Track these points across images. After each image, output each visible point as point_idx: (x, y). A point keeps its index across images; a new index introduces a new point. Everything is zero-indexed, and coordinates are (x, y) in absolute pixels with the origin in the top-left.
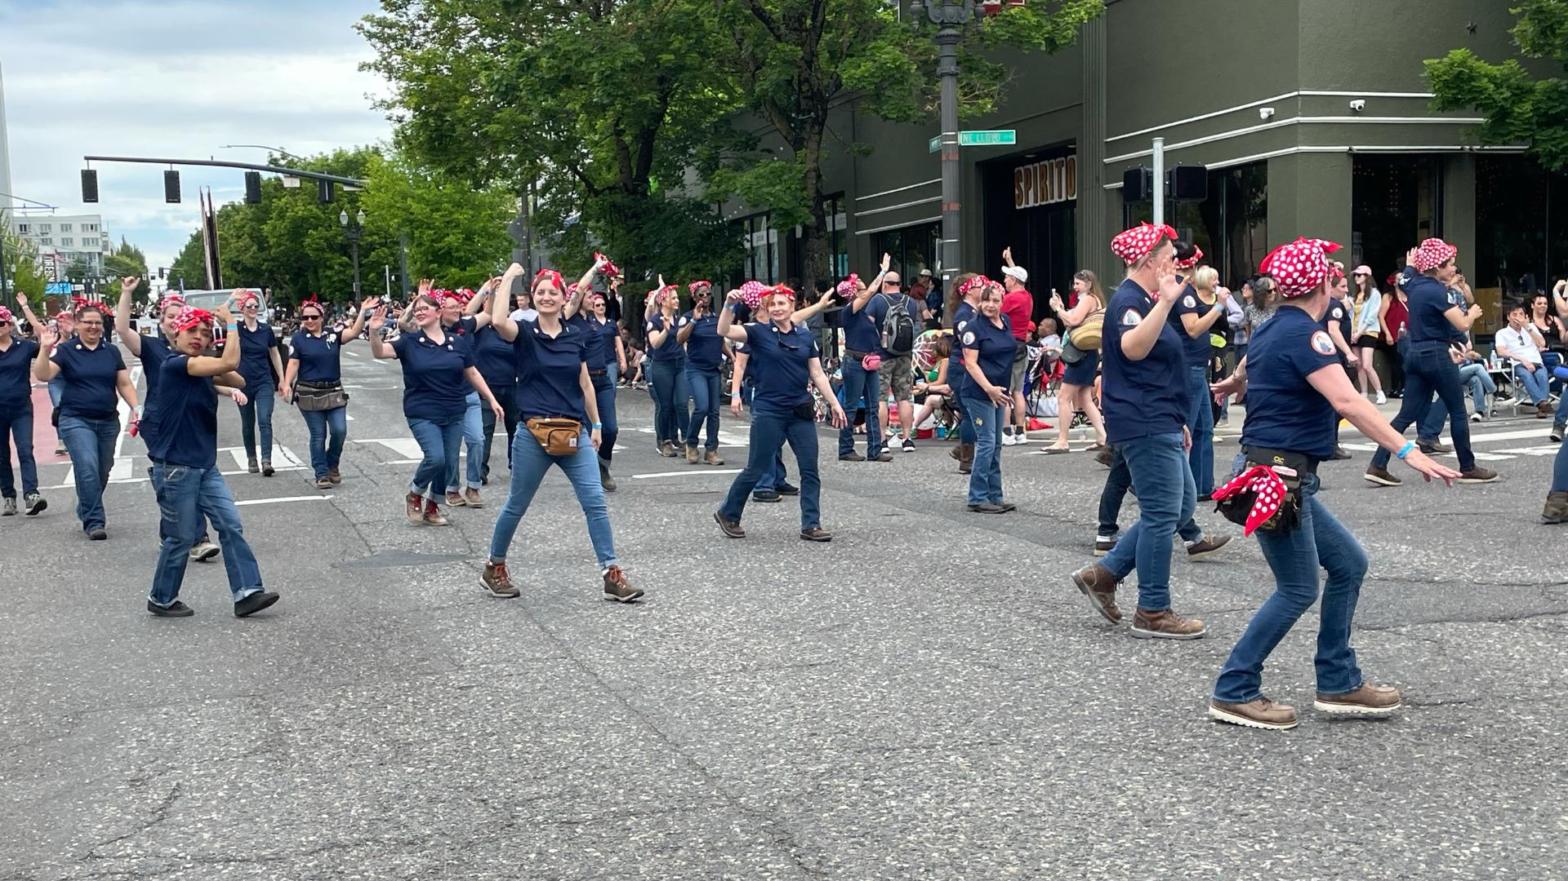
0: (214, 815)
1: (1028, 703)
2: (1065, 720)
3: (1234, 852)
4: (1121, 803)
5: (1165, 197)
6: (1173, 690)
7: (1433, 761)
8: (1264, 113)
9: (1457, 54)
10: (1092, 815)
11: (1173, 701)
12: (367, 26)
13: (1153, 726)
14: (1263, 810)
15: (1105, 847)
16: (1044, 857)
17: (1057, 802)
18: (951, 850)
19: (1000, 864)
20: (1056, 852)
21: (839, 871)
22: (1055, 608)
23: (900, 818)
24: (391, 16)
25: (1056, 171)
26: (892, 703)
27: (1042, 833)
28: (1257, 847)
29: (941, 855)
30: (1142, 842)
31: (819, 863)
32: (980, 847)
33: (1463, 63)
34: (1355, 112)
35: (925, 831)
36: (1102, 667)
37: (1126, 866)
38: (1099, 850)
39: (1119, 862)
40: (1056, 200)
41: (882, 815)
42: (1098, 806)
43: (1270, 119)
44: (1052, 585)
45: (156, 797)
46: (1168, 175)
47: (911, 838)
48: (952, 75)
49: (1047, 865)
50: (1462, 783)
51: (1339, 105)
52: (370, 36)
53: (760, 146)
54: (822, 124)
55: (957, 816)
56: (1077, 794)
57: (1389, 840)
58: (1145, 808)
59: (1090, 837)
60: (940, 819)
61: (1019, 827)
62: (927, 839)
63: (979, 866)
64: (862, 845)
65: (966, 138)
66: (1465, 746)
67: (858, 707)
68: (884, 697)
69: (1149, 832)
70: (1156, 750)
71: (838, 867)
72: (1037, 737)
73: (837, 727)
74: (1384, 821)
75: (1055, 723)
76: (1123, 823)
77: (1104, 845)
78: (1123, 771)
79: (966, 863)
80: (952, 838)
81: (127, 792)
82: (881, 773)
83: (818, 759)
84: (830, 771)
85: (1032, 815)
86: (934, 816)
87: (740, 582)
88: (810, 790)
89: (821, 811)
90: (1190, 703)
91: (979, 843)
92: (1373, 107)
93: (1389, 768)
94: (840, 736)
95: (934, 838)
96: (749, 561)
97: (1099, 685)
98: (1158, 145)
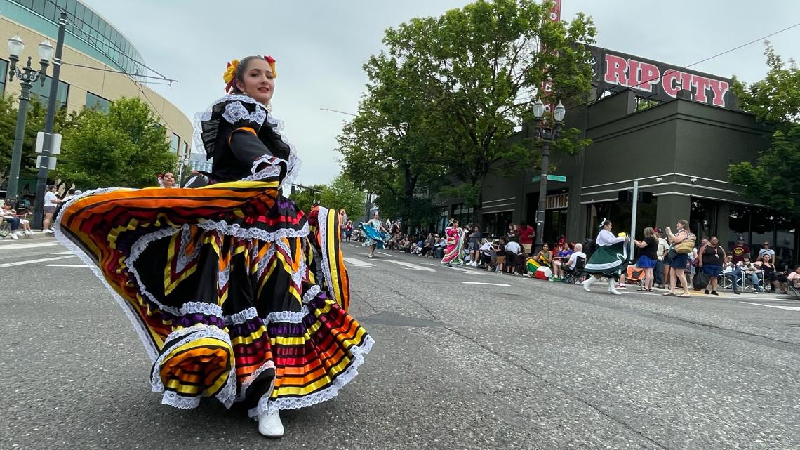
8: (658, 180)
9: (744, 164)
12: (338, 138)
24: (345, 137)
25: (555, 199)
33: (747, 167)
34: (693, 183)
40: (555, 207)
43: (660, 182)
48: (547, 155)
51: (687, 180)
52: (339, 141)
53: (452, 184)
54: (486, 173)
65: (550, 177)
92: (699, 182)
98: (636, 183)
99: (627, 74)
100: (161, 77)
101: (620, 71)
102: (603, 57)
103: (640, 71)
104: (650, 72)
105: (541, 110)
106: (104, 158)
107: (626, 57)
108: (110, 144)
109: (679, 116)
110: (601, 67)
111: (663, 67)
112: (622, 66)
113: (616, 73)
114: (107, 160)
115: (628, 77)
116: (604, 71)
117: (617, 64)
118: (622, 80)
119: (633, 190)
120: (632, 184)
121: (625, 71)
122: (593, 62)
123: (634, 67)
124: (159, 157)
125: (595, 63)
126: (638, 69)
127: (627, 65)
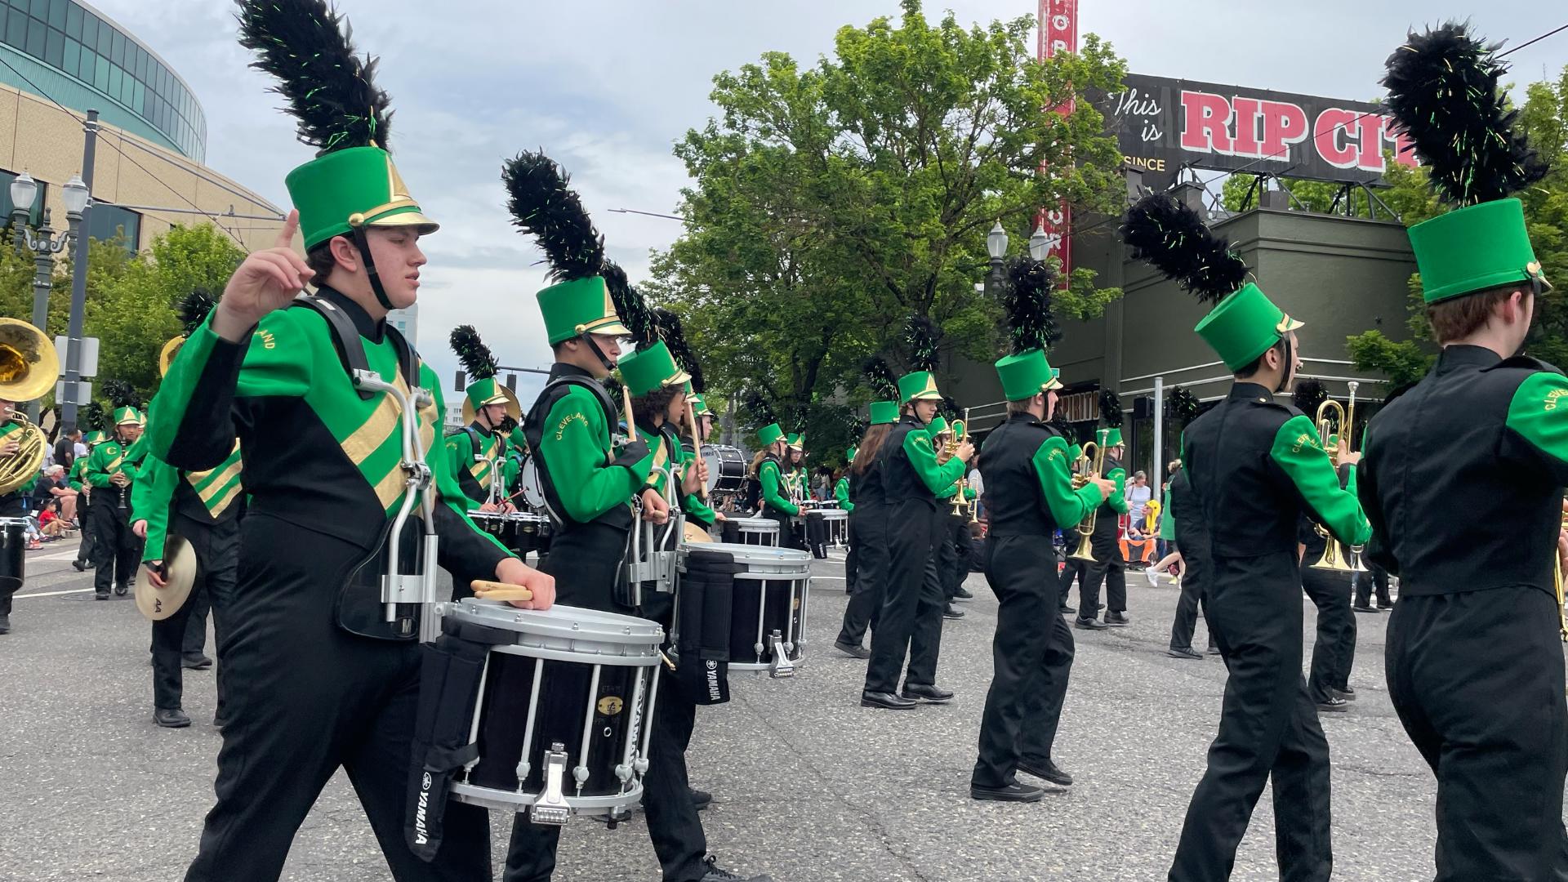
1: (1068, 747)
2: (1096, 761)
3: (1240, 872)
4: (1145, 826)
5: (1163, 417)
6: (1180, 747)
7: (1394, 816)
9: (1371, 334)
10: (1121, 833)
11: (1180, 755)
13: (1166, 772)
14: (1260, 841)
15: (1134, 859)
16: (1083, 862)
17: (1092, 820)
18: (1009, 849)
19: (1048, 864)
20: (1093, 858)
21: (920, 857)
22: (1086, 682)
23: (969, 821)
25: (1085, 400)
26: (963, 738)
27: (1082, 843)
28: (1258, 869)
29: (1001, 852)
30: (1163, 857)
31: (903, 849)
32: (1034, 849)
33: (1374, 339)
35: (988, 833)
36: (1125, 726)
37: (1152, 875)
38: (1129, 861)
39: (1145, 871)
40: (1085, 419)
41: (955, 818)
42: (1126, 827)
44: (1083, 668)
46: (1166, 402)
47: (977, 837)
49: (1087, 869)
50: (1420, 835)
55: (1013, 824)
56: (1109, 816)
57: (1367, 874)
58: (1164, 832)
59: (1121, 850)
60: (1001, 824)
61: (1064, 837)
62: (990, 839)
63: (1033, 864)
64: (938, 839)
66: (1419, 808)
67: (938, 738)
68: (957, 733)
70: (1169, 789)
71: (919, 855)
72: (1076, 771)
73: (921, 751)
74: (1361, 859)
75: (1089, 762)
76: (1147, 842)
77: (1133, 857)
78: (1145, 802)
79: (1021, 861)
80: (1010, 840)
82: (954, 787)
83: (906, 772)
84: (915, 782)
85: (1073, 830)
86: (996, 822)
88: (898, 794)
89: (907, 811)
90: (1194, 757)
91: (1032, 846)
93: (1358, 818)
94: (923, 758)
95: (996, 839)
97: (1123, 739)
98: (1159, 383)
99: (1232, 128)
100: (277, 217)
101: (1215, 123)
102: (1175, 97)
103: (1260, 120)
104: (1284, 118)
105: (1001, 243)
107: (1228, 91)
109: (1262, 244)
110: (1173, 121)
111: (1314, 106)
112: (1221, 112)
113: (1206, 129)
115: (1233, 135)
116: (1177, 127)
117: (1206, 109)
118: (1221, 142)
119: (1153, 394)
120: (1151, 383)
121: (1228, 122)
122: (1153, 110)
123: (1246, 114)
125: (1156, 112)
126: (1257, 115)
127: (1231, 110)
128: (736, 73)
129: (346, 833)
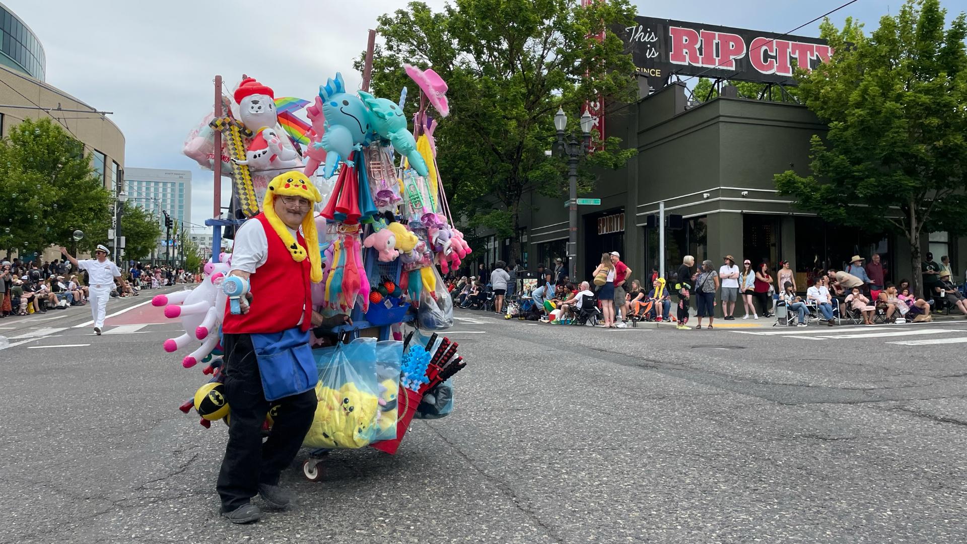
0: (211, 470)
1: (628, 431)
2: (648, 439)
3: (757, 509)
4: (688, 481)
5: (665, 227)
6: (700, 428)
7: (846, 466)
8: (705, 195)
9: (788, 172)
10: (674, 487)
11: (701, 432)
13: (694, 444)
14: (765, 487)
15: (685, 504)
16: (652, 508)
17: (653, 479)
18: (600, 502)
19: (628, 511)
20: (658, 505)
21: (541, 511)
22: (632, 390)
23: (570, 484)
25: (615, 219)
26: (559, 428)
27: (648, 495)
28: (768, 507)
29: (595, 504)
30: (704, 502)
31: (529, 506)
32: (617, 501)
33: (791, 176)
34: (743, 197)
35: (585, 492)
36: (662, 416)
37: (699, 515)
38: (681, 505)
39: (694, 512)
40: (615, 231)
41: (561, 482)
42: (676, 482)
43: (708, 198)
44: (629, 381)
45: (184, 460)
46: (666, 218)
47: (578, 495)
48: (575, 176)
49: (655, 513)
50: (866, 478)
51: (737, 193)
53: (493, 207)
54: (519, 196)
55: (601, 484)
56: (663, 475)
57: (839, 506)
58: (701, 484)
59: (675, 498)
60: (592, 485)
61: (635, 491)
62: (587, 496)
63: (618, 512)
64: (551, 497)
65: (580, 201)
66: (859, 460)
67: (543, 429)
68: (555, 425)
69: (706, 497)
70: (699, 455)
71: (539, 509)
72: (636, 447)
73: (533, 438)
74: (833, 496)
75: (643, 440)
76: (691, 492)
77: (684, 503)
78: (684, 465)
79: (610, 510)
80: (600, 496)
81: (170, 457)
82: (558, 461)
83: (524, 453)
84: (531, 459)
85: (641, 486)
86: (589, 484)
87: (482, 374)
88: (521, 468)
89: (528, 479)
90: (710, 433)
91: (615, 499)
92: (751, 194)
93: (824, 469)
94: (535, 442)
95: (590, 496)
96: (486, 365)
97: (662, 424)
98: (662, 206)
99: (700, 49)
100: (90, 110)
101: (690, 46)
102: (666, 30)
103: (717, 44)
104: (731, 43)
105: (563, 121)
106: (16, 209)
107: (697, 27)
108: (23, 191)
109: (721, 119)
110: (665, 44)
111: (749, 35)
112: (694, 40)
113: (685, 51)
114: (21, 213)
115: (701, 54)
116: (668, 48)
117: (685, 38)
118: (694, 58)
119: (659, 213)
120: (657, 206)
121: (698, 46)
122: (652, 39)
123: (708, 40)
124: (87, 198)
125: (655, 40)
126: (715, 41)
127: (700, 39)
128: (392, 15)
129: (128, 516)
